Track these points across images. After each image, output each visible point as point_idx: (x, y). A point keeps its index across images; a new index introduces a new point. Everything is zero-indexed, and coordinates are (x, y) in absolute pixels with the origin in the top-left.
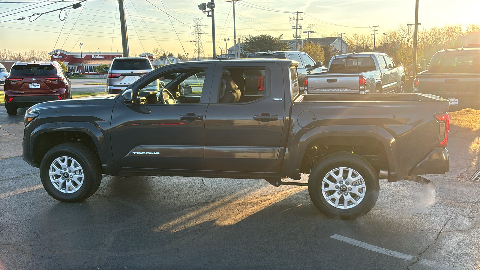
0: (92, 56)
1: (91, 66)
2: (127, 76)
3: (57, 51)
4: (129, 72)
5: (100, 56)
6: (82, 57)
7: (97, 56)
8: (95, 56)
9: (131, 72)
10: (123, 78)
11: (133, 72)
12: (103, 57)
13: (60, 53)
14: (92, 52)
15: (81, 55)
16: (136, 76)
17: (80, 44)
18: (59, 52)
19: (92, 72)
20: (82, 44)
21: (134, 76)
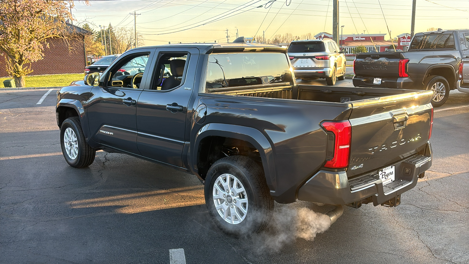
0: (354, 38)
1: (350, 48)
2: (300, 59)
3: (321, 34)
4: (301, 54)
5: (362, 37)
6: (342, 39)
7: (358, 38)
8: (356, 38)
9: (304, 55)
10: (296, 60)
11: (305, 55)
12: (364, 39)
13: (324, 36)
14: (354, 34)
15: (342, 37)
16: (308, 59)
17: (342, 26)
18: (323, 34)
19: (349, 54)
20: (343, 26)
21: (306, 59)
